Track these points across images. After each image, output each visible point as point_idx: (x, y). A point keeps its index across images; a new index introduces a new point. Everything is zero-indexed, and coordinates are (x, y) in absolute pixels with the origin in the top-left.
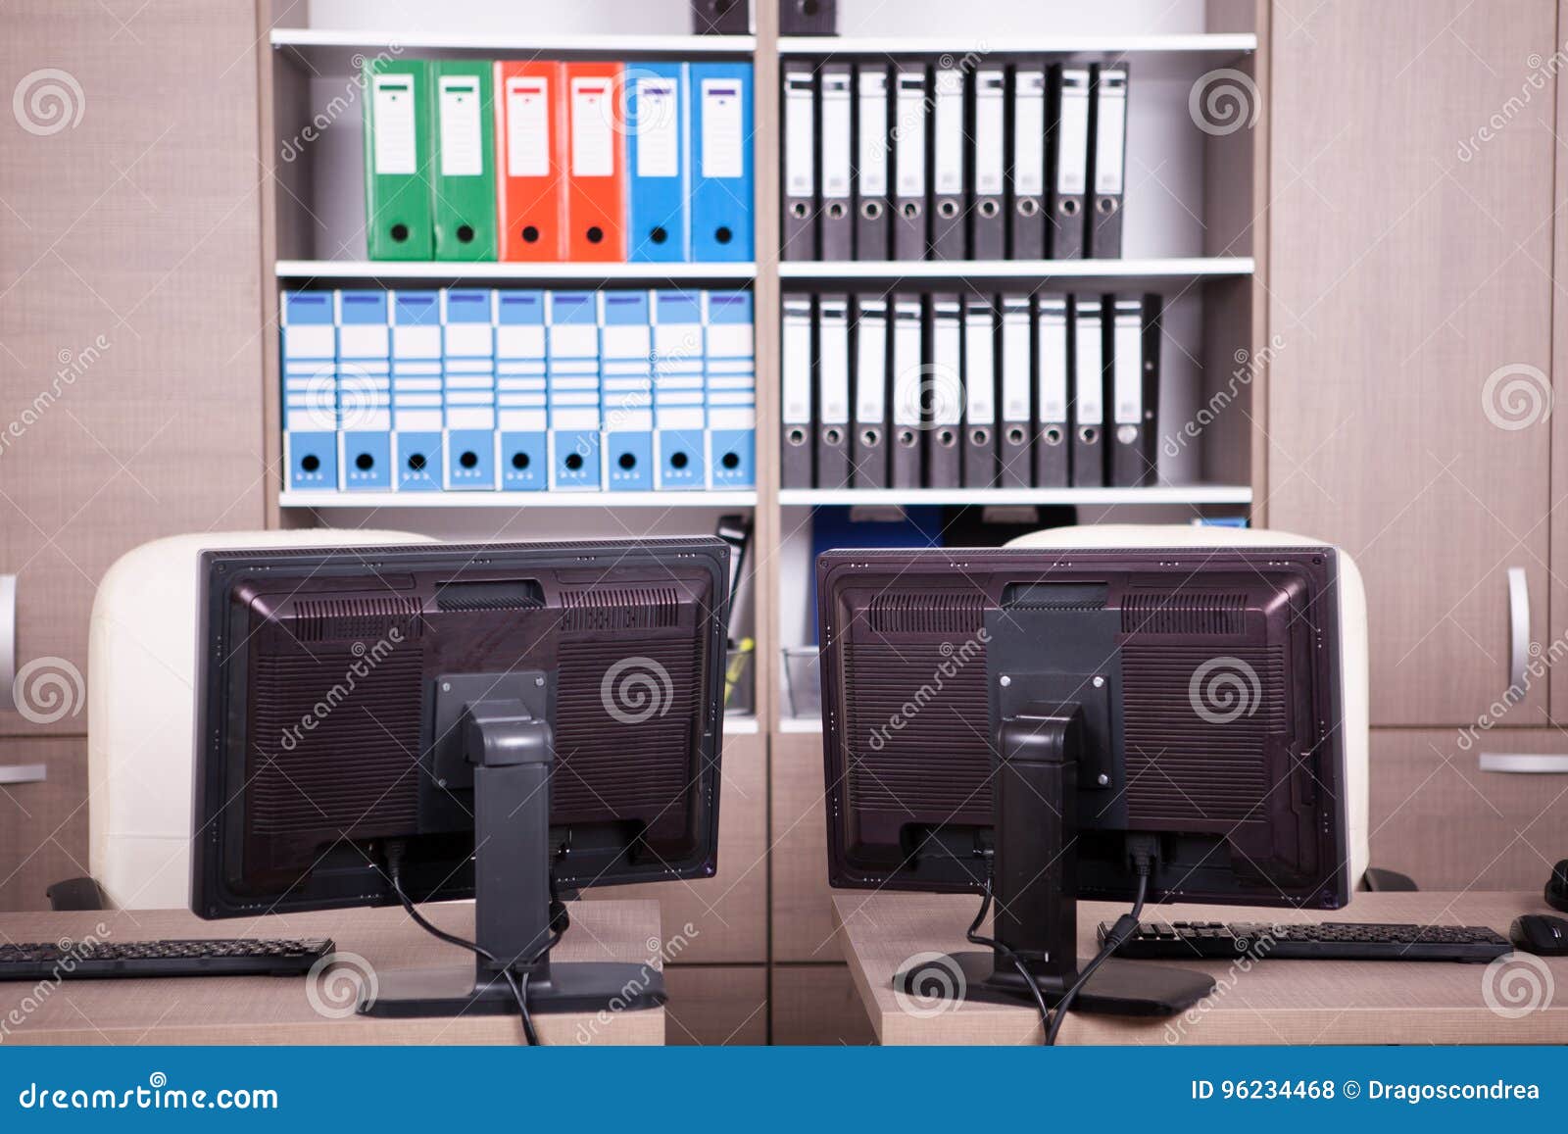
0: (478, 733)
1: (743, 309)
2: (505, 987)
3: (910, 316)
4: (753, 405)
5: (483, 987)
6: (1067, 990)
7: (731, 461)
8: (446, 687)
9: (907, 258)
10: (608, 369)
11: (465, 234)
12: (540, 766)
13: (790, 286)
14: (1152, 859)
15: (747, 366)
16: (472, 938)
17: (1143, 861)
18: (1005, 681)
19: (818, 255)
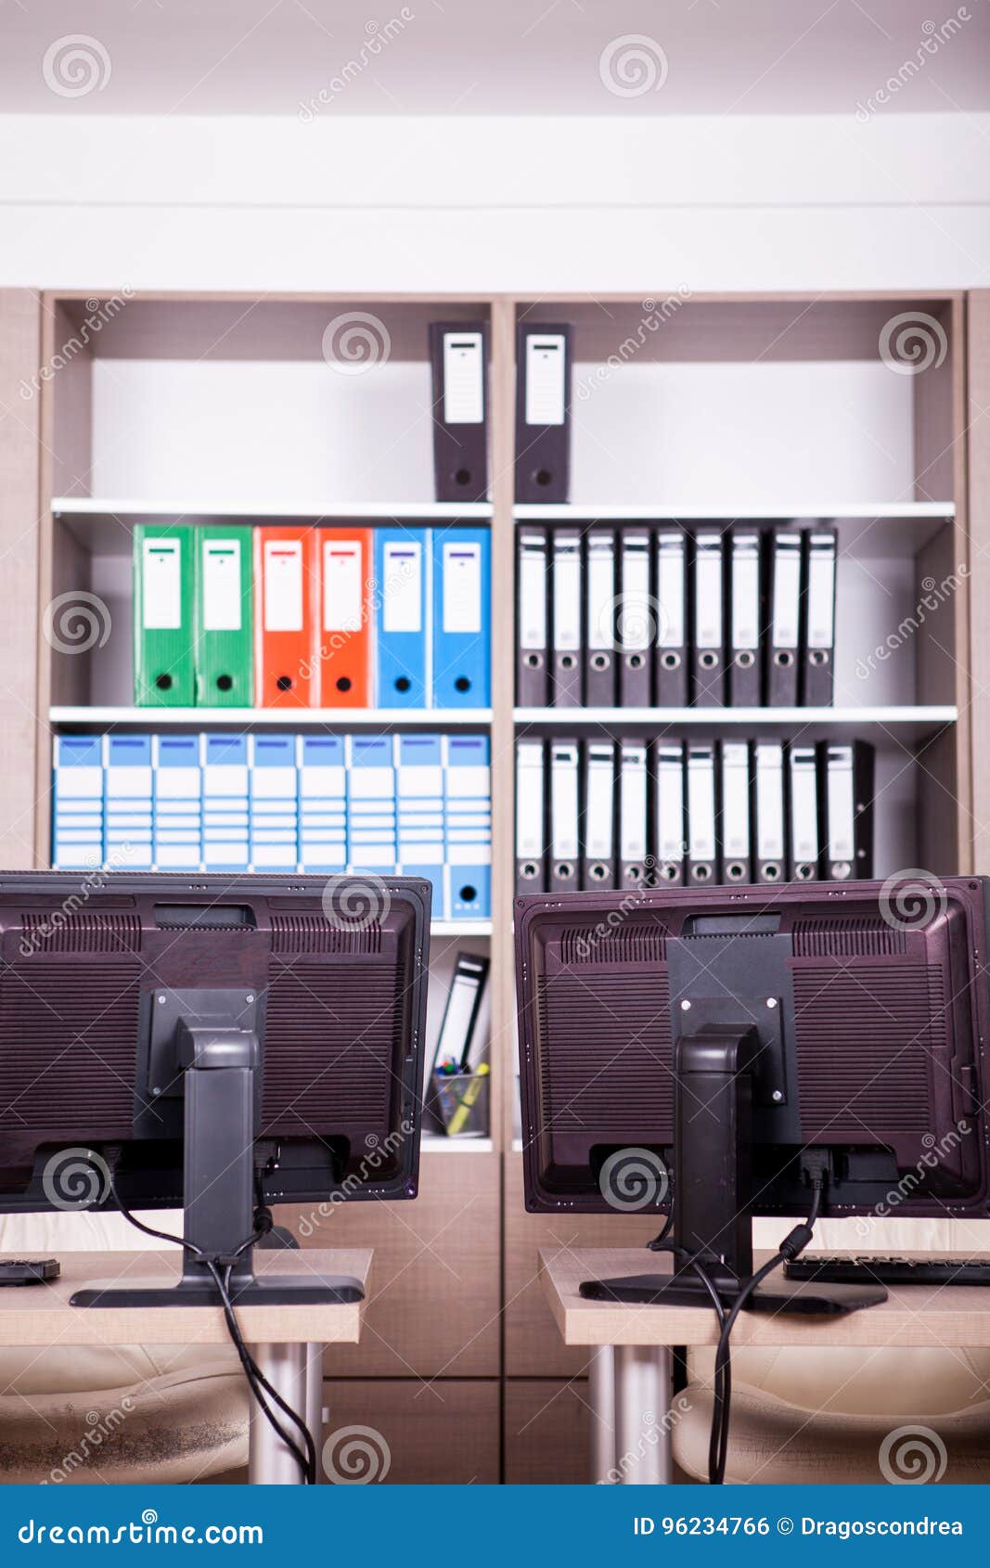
0: (189, 1040)
1: (482, 751)
2: (210, 1279)
3: (636, 760)
4: (489, 842)
5: (188, 1279)
6: (740, 1289)
7: (468, 894)
8: (162, 1000)
9: (634, 704)
10: (355, 807)
11: (224, 683)
12: (246, 1071)
13: (524, 731)
14: (825, 1173)
15: (484, 806)
16: (181, 1235)
17: (816, 1175)
18: (686, 1005)
19: (550, 701)
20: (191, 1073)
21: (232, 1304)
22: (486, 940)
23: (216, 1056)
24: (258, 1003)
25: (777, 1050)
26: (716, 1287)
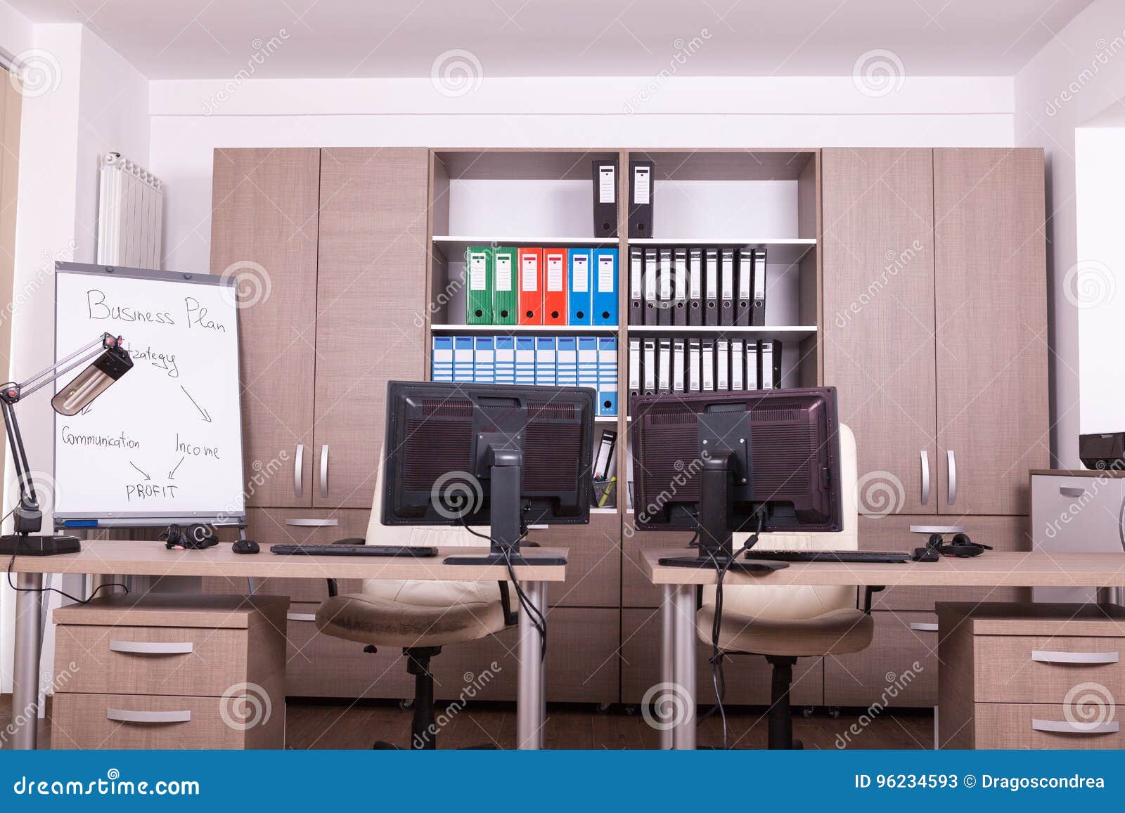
0: (493, 453)
1: (614, 344)
2: (502, 555)
3: (680, 348)
4: (617, 382)
5: (492, 554)
6: (727, 561)
7: (608, 404)
8: (481, 437)
9: (678, 325)
10: (560, 367)
11: (504, 314)
12: (517, 467)
13: (632, 335)
14: (764, 513)
15: (614, 367)
16: (489, 535)
17: (760, 515)
18: (705, 442)
19: (643, 324)
20: (493, 468)
21: (512, 565)
22: (615, 424)
23: (504, 461)
24: (521, 439)
25: (744, 461)
26: (717, 560)
